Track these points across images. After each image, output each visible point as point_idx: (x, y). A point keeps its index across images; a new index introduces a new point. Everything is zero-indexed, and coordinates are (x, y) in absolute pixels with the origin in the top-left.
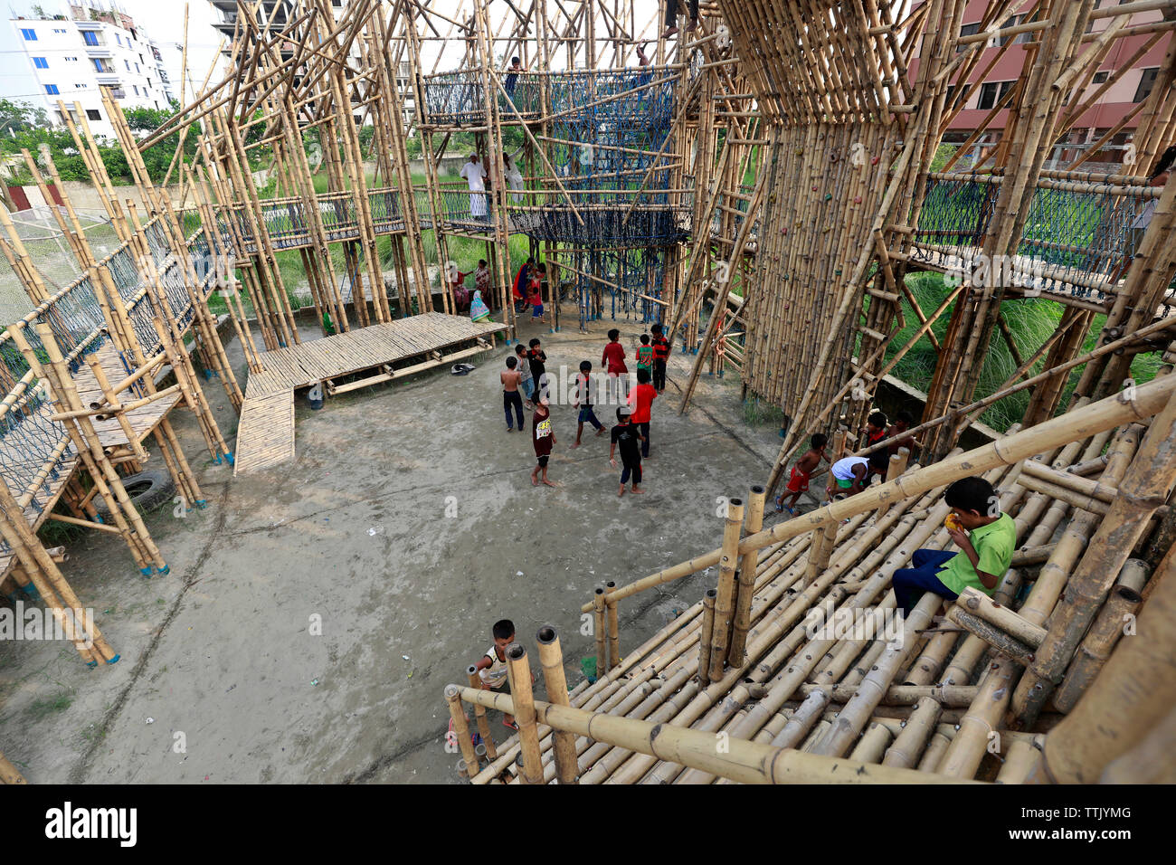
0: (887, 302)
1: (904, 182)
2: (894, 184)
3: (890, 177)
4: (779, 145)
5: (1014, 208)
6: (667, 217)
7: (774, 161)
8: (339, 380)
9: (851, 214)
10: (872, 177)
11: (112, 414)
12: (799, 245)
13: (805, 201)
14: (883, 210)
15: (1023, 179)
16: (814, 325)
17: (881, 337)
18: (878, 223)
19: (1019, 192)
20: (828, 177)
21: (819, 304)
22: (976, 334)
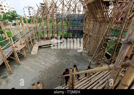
0: (105, 44)
1: (108, 29)
2: (107, 29)
3: (106, 28)
4: (94, 24)
5: (121, 33)
6: (82, 31)
7: (94, 25)
8: (43, 46)
9: (102, 32)
10: (104, 28)
11: (17, 47)
12: (95, 36)
13: (97, 30)
14: (105, 32)
15: (123, 30)
16: (97, 45)
17: (104, 48)
18: (104, 34)
19: (122, 32)
20: (99, 28)
21: (97, 43)
22: (116, 49)
